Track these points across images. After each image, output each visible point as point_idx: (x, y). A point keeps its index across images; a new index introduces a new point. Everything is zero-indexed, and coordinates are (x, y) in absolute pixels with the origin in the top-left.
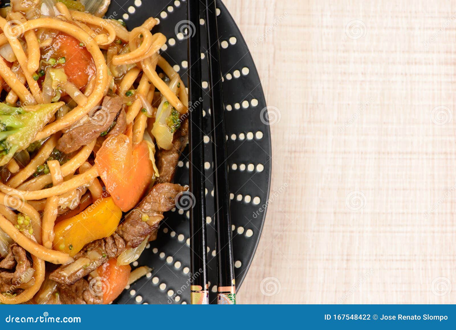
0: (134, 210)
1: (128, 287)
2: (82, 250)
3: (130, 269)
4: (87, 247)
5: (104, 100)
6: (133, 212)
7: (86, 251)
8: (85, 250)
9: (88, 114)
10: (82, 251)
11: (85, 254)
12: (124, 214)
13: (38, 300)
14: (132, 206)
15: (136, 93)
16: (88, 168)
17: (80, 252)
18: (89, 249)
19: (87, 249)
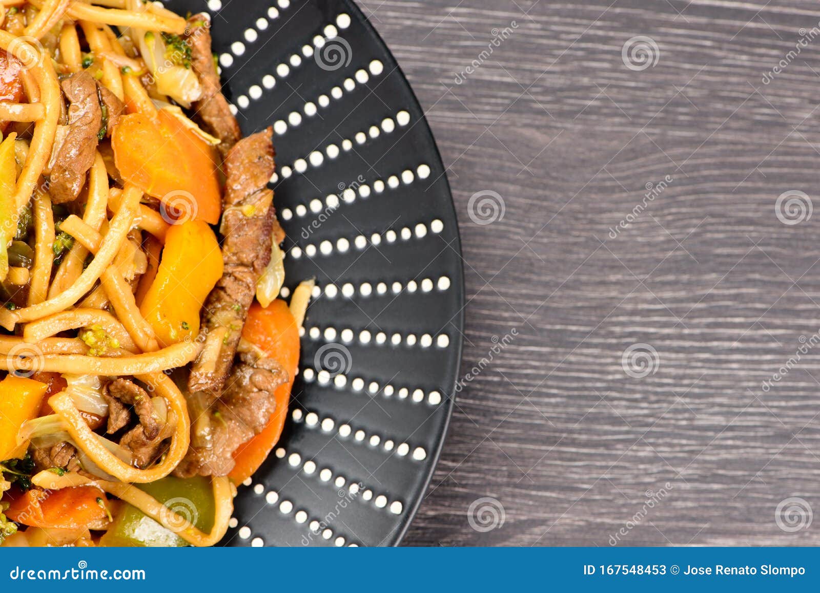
0: (226, 213)
1: (302, 332)
2: (201, 322)
3: (285, 303)
4: (205, 315)
5: (65, 90)
6: (226, 217)
7: (209, 321)
8: (205, 319)
9: (59, 123)
10: (202, 325)
11: (210, 325)
12: (215, 228)
13: (199, 441)
14: (218, 210)
15: (95, 54)
16: (120, 196)
17: (201, 328)
18: (209, 316)
19: (206, 317)
